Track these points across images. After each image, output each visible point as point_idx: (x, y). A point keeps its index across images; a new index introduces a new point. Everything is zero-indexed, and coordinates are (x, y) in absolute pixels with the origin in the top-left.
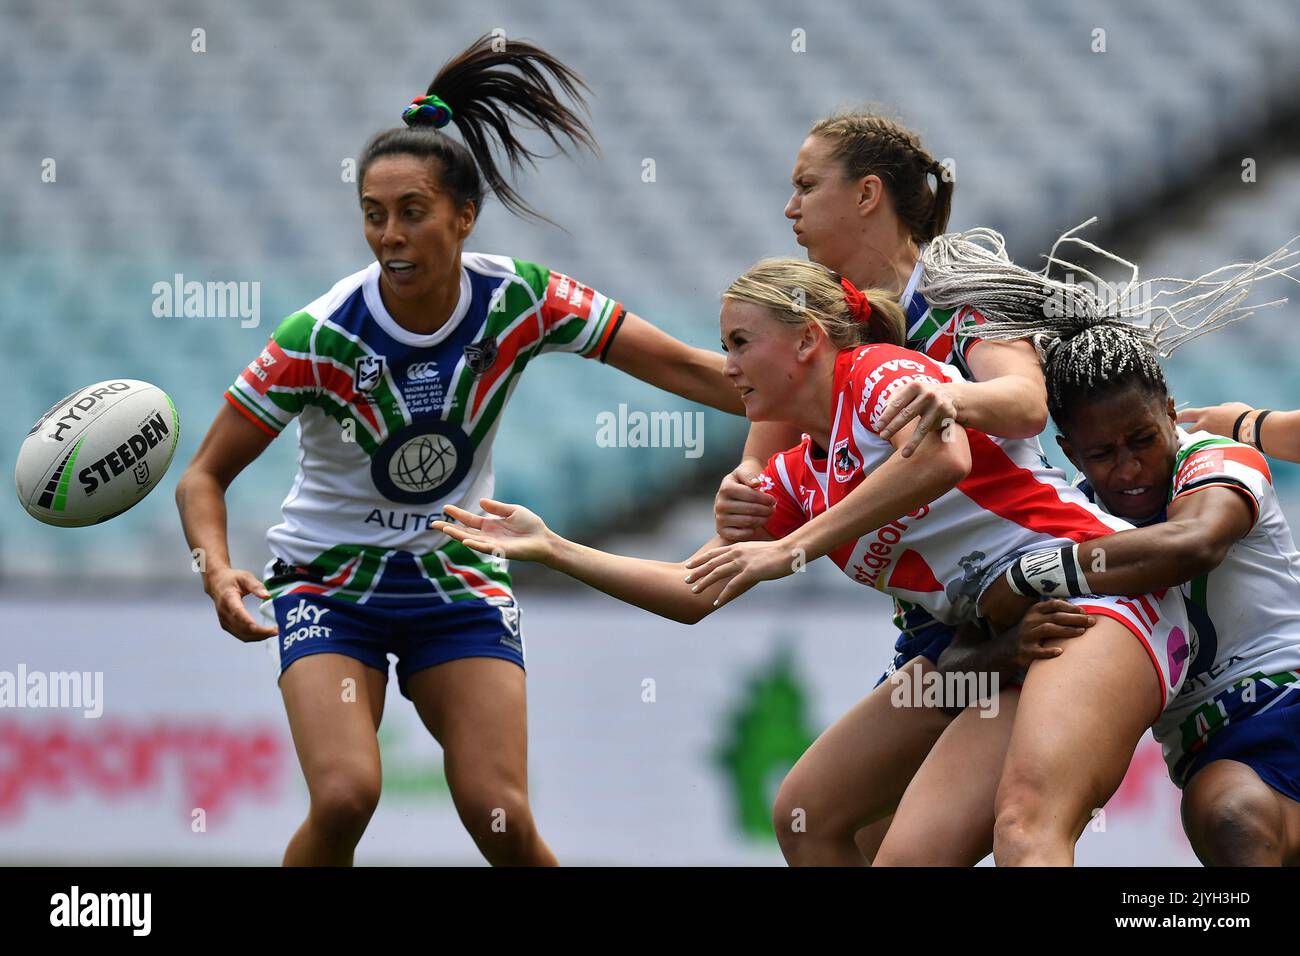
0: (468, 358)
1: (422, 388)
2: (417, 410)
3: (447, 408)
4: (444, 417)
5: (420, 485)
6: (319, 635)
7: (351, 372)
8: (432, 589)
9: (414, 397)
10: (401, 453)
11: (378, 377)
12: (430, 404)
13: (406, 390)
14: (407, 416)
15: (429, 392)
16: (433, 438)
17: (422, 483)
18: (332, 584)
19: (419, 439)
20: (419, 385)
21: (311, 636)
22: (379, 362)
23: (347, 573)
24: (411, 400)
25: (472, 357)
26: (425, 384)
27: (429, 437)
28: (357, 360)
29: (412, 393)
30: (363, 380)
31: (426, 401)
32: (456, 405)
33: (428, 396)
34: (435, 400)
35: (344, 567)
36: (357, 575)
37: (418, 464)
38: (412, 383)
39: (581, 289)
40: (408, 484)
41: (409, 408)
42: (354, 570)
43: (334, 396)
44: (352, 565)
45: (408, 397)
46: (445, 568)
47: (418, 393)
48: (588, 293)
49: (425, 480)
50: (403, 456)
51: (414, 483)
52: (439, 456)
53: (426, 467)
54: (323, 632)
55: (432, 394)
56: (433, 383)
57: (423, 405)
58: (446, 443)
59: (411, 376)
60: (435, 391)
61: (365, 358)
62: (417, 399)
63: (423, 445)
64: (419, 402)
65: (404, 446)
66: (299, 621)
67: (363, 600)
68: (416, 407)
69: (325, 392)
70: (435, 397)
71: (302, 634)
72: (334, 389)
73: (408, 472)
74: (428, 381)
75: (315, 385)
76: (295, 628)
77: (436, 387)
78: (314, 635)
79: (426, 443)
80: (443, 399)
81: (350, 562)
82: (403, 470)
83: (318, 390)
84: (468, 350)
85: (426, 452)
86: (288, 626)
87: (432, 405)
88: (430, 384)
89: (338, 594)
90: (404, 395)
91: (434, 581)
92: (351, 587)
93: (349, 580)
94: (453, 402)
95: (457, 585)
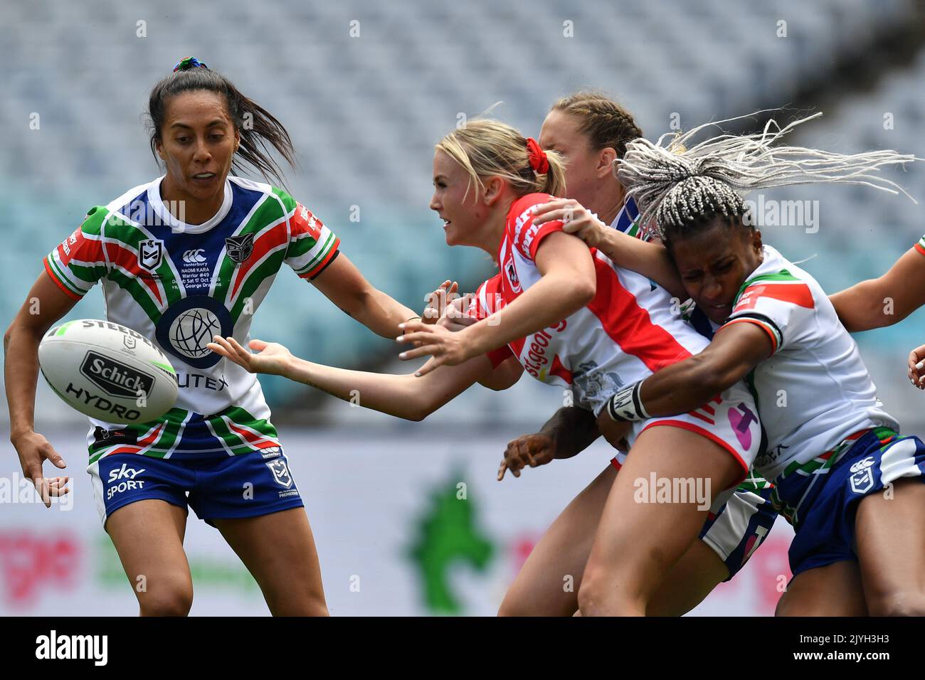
0: (228, 248)
1: (194, 270)
2: (190, 286)
3: (213, 286)
4: (211, 294)
5: (193, 353)
6: (135, 488)
7: (136, 252)
8: (219, 445)
9: (188, 276)
10: (178, 323)
11: (158, 256)
12: (200, 283)
13: (183, 271)
14: (182, 290)
15: (199, 273)
16: (203, 311)
17: (196, 351)
18: (144, 444)
19: (192, 312)
20: (192, 267)
21: (129, 489)
22: (159, 244)
23: (155, 435)
24: (186, 279)
25: (232, 248)
26: (196, 267)
27: (200, 310)
28: (140, 242)
29: (186, 273)
30: (146, 258)
31: (197, 280)
32: (220, 285)
33: (199, 277)
34: (204, 280)
35: (153, 430)
36: (163, 436)
37: (192, 334)
38: (187, 265)
39: (315, 219)
40: (184, 350)
41: (184, 285)
42: (161, 432)
43: (123, 270)
44: (160, 428)
45: (184, 276)
46: (229, 428)
47: (191, 273)
48: (319, 223)
49: (198, 348)
50: (180, 325)
51: (189, 350)
52: (208, 328)
53: (198, 337)
54: (137, 485)
55: (201, 275)
56: (204, 266)
57: (195, 283)
58: (213, 317)
59: (186, 259)
60: (204, 273)
61: (147, 241)
62: (190, 279)
63: (195, 317)
64: (192, 281)
65: (181, 316)
66: (120, 477)
67: (167, 456)
68: (190, 284)
69: (115, 266)
70: (204, 277)
71: (122, 487)
72: (123, 265)
73: (184, 340)
74: (198, 264)
75: (105, 261)
76: (117, 483)
77: (204, 269)
78: (131, 487)
79: (198, 316)
80: (209, 280)
81: (157, 426)
82: (180, 338)
83: (109, 265)
84: (228, 241)
85: (198, 323)
86: (110, 481)
87: (202, 283)
88: (200, 267)
89: (148, 451)
90: (181, 274)
91: (221, 439)
92: (158, 446)
93: (157, 441)
94: (218, 282)
95: (238, 441)
